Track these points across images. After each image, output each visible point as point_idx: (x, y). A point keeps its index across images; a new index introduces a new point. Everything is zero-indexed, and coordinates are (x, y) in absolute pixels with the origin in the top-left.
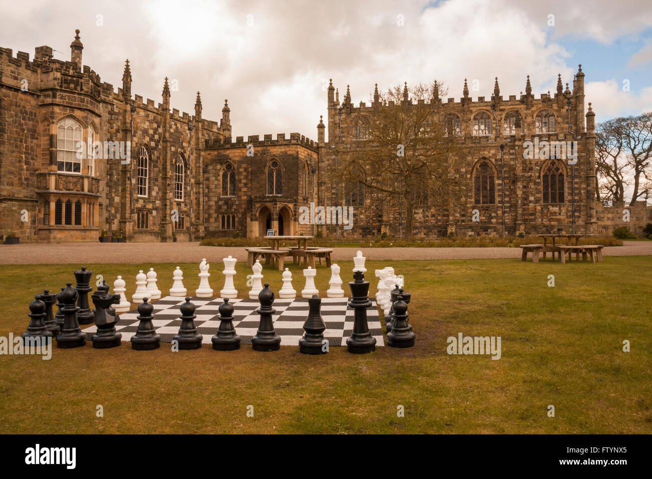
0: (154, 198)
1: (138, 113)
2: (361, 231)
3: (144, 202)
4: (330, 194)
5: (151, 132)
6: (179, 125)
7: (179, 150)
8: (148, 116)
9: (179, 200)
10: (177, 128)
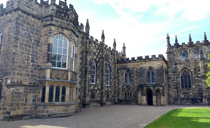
0: (98, 84)
1: (92, 45)
2: (191, 101)
3: (94, 86)
4: (174, 83)
5: (97, 54)
6: (107, 52)
7: (108, 63)
8: (96, 46)
9: (107, 85)
10: (107, 53)
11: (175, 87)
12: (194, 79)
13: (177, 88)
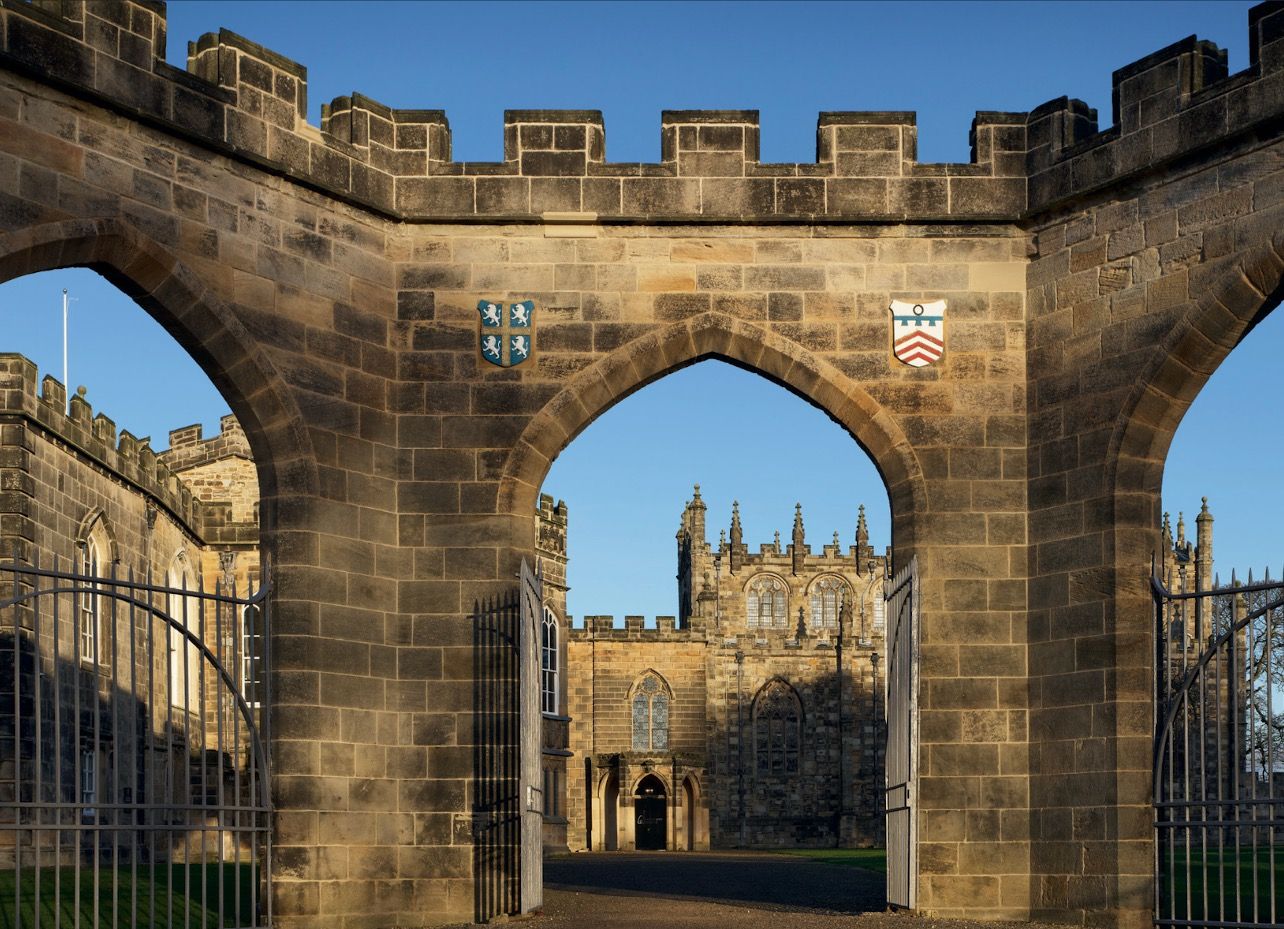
11: (732, 765)
12: (810, 731)
13: (740, 772)
